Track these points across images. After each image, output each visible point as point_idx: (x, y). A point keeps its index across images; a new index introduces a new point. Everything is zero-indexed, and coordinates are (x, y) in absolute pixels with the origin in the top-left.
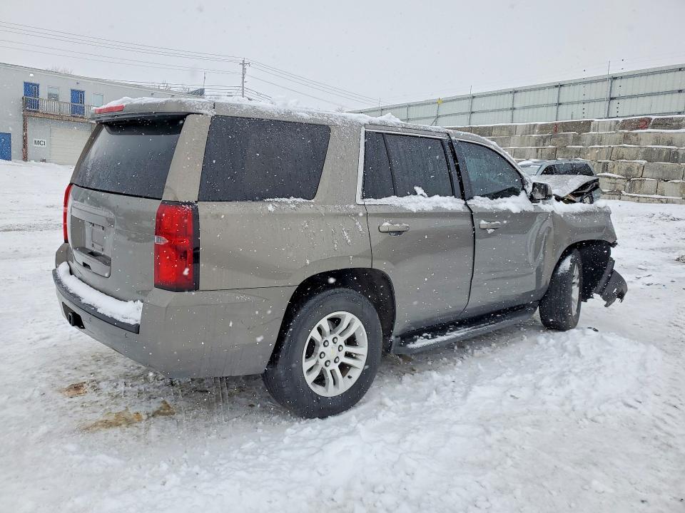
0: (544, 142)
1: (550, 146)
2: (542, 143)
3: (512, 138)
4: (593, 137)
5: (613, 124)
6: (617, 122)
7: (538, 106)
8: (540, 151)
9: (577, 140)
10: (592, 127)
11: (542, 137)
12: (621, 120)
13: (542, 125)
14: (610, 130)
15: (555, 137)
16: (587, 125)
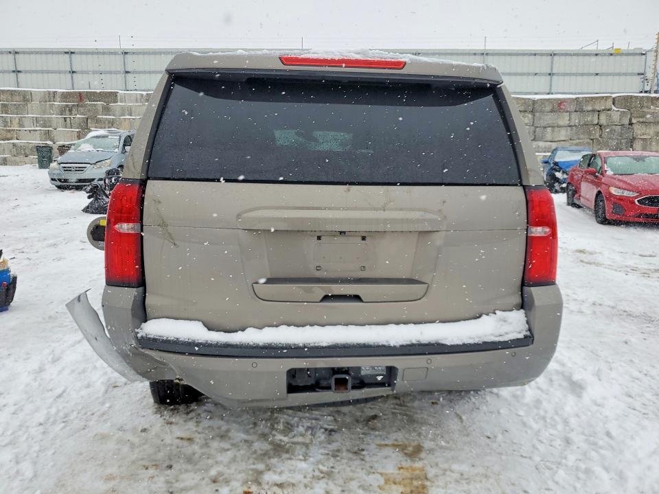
0: (70, 111)
1: (78, 116)
2: (67, 112)
3: (29, 105)
4: (122, 108)
5: (139, 97)
6: (142, 95)
7: (48, 72)
8: (68, 120)
9: (107, 110)
10: (119, 98)
11: (67, 106)
12: (144, 93)
13: (63, 93)
14: (137, 101)
15: (82, 106)
16: (112, 96)
